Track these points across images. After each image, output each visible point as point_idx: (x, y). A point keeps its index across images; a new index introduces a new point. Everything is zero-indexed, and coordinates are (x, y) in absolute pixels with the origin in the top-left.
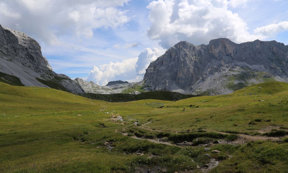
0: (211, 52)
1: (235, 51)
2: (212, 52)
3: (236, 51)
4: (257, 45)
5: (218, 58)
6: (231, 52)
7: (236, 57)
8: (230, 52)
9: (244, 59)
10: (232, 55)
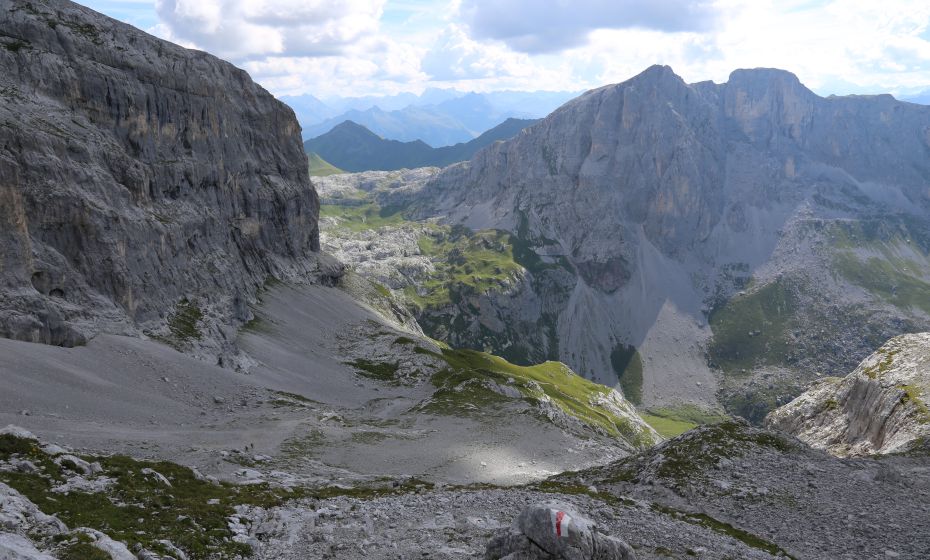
0: (731, 115)
1: (809, 120)
2: (733, 113)
3: (812, 122)
4: (882, 113)
5: (752, 139)
6: (793, 122)
7: (807, 143)
8: (791, 120)
9: (837, 152)
10: (797, 133)
